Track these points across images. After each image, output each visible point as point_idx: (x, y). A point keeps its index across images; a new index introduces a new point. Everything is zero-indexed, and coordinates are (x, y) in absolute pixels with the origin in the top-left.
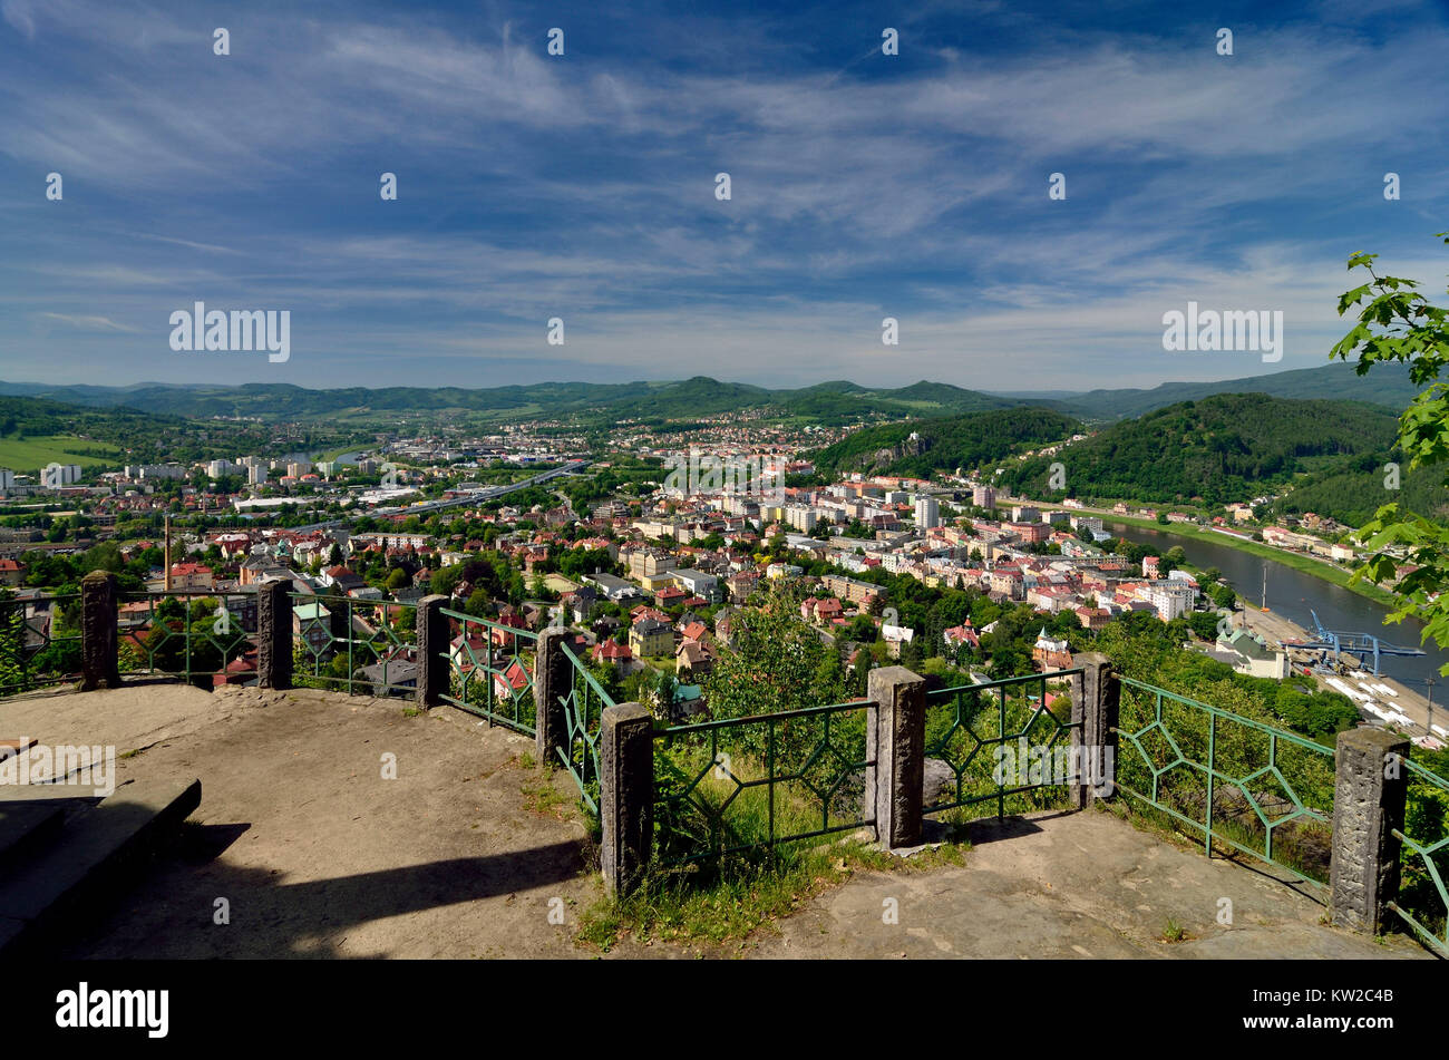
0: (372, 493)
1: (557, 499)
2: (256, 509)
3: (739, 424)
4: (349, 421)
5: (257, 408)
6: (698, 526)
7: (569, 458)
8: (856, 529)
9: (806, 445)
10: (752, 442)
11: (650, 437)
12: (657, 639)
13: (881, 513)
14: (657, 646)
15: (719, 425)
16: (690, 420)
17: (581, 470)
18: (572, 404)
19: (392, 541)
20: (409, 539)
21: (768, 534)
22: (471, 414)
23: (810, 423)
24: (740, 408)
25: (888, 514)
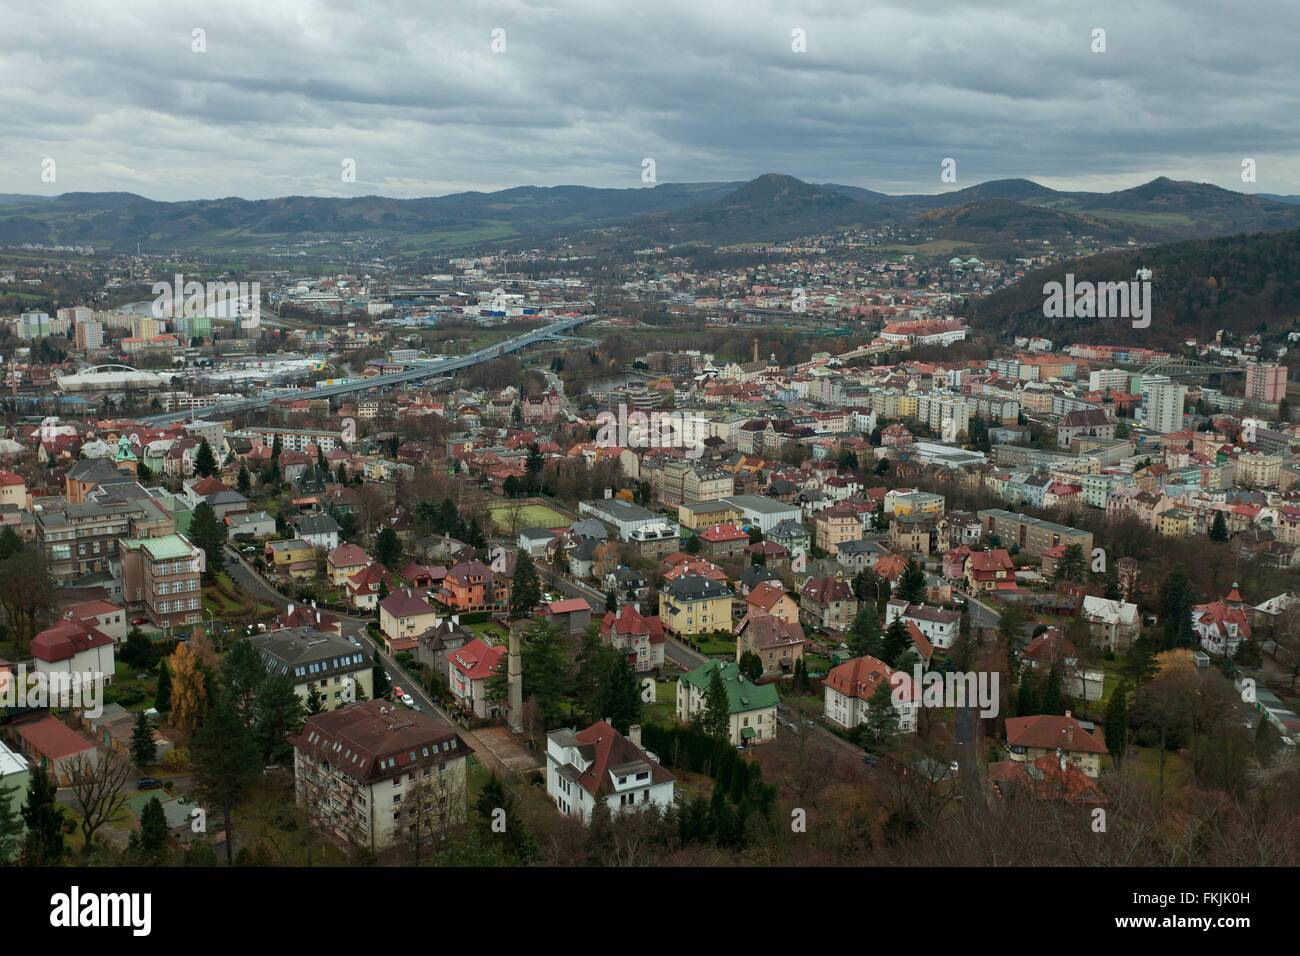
0: (256, 364)
1: (540, 378)
2: (87, 389)
3: (836, 254)
4: (220, 252)
5: (84, 232)
6: (770, 425)
7: (558, 311)
8: (1038, 435)
9: (952, 291)
10: (859, 286)
11: (688, 276)
12: (705, 607)
13: (1082, 407)
14: (705, 620)
15: (803, 256)
16: (756, 248)
17: (577, 329)
18: (561, 222)
19: (288, 441)
20: (314, 439)
21: (885, 439)
22: (405, 239)
23: (957, 253)
24: (840, 228)
25: (1093, 407)
